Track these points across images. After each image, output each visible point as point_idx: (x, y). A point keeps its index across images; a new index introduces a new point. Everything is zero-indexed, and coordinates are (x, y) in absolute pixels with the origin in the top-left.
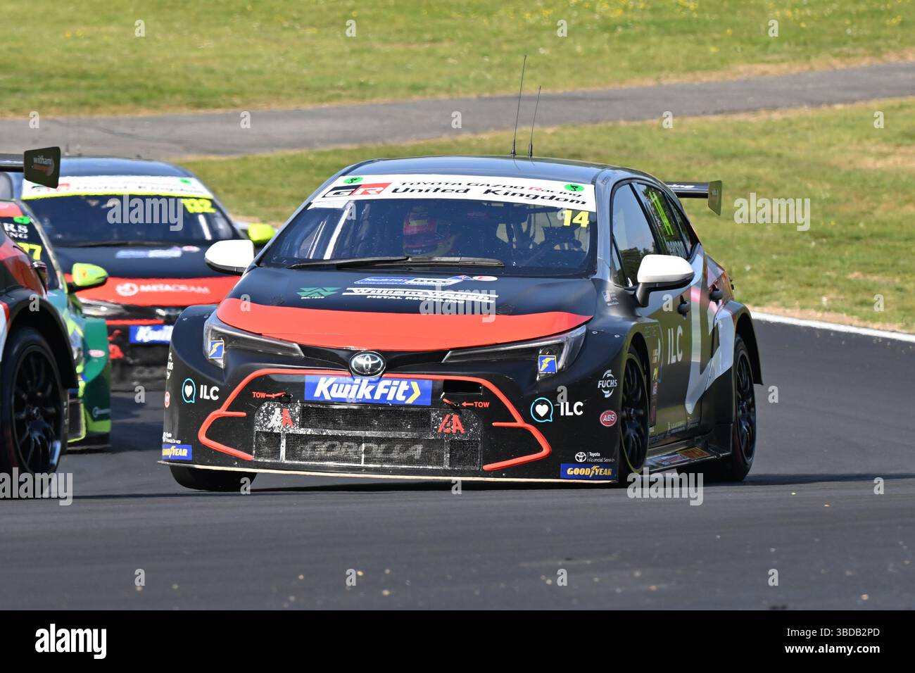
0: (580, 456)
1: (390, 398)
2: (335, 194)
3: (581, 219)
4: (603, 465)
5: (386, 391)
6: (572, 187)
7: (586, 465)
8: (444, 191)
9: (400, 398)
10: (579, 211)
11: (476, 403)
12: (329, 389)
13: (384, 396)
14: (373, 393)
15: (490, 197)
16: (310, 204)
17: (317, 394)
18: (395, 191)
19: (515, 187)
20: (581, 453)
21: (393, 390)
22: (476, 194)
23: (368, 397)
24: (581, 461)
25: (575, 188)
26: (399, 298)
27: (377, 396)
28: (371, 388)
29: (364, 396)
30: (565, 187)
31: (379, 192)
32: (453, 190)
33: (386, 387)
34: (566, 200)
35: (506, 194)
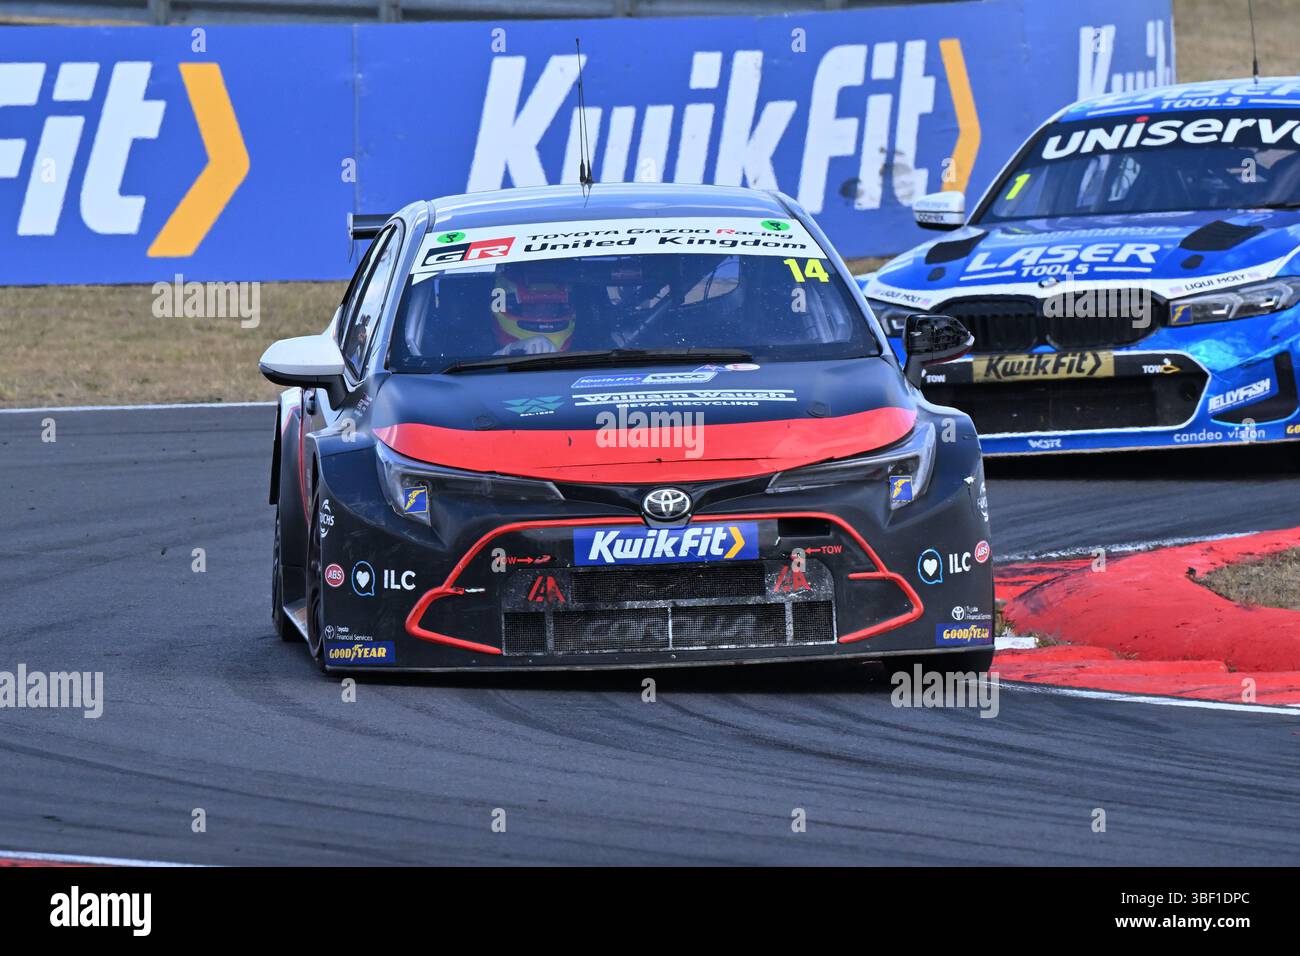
0: (958, 612)
1: (702, 552)
2: (438, 259)
3: (814, 271)
4: (980, 624)
5: (695, 543)
6: (772, 224)
7: (965, 624)
8: (599, 244)
9: (716, 551)
10: (806, 260)
11: (824, 548)
12: (611, 547)
13: (694, 550)
14: (676, 547)
15: (669, 249)
16: (411, 277)
17: (593, 556)
18: (528, 248)
19: (697, 231)
20: (958, 608)
21: (706, 541)
22: (648, 246)
23: (670, 554)
24: (959, 619)
25: (777, 226)
26: (662, 404)
27: (683, 553)
28: (673, 541)
29: (663, 552)
30: (763, 224)
31: (505, 253)
32: (612, 242)
33: (694, 538)
34: (777, 245)
35: (691, 242)
